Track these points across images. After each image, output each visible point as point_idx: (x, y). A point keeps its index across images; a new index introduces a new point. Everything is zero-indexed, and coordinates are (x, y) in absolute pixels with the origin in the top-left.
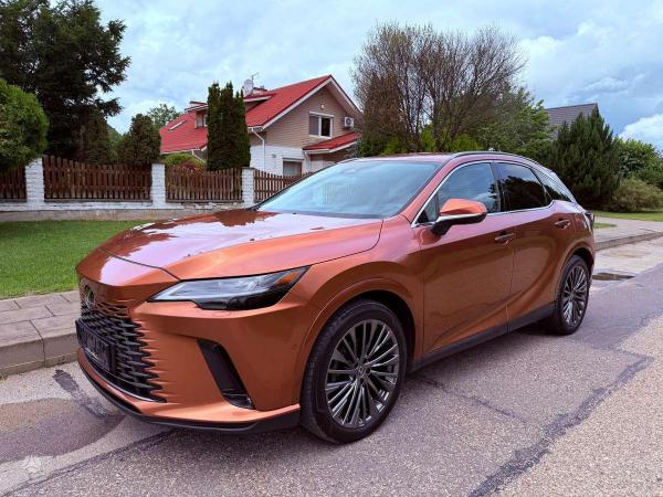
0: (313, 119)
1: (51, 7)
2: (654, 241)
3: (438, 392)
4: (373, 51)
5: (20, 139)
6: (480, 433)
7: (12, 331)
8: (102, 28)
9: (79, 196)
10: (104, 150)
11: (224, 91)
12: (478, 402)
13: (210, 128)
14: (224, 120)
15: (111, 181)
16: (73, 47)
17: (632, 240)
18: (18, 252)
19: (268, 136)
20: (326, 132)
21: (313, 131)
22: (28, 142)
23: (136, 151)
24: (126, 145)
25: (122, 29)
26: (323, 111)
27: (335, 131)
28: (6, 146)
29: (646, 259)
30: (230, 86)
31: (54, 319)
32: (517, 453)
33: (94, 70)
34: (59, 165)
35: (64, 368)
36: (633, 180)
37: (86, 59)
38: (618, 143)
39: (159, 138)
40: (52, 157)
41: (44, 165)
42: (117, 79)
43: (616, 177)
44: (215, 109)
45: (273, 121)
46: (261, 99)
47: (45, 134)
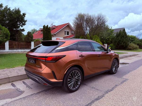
0: (65, 32)
1: (11, 10)
2: (135, 56)
3: (86, 86)
4: (77, 19)
5: (4, 37)
6: (92, 93)
7: (3, 76)
8: (21, 14)
9: (16, 48)
10: (21, 39)
11: (46, 27)
12: (93, 88)
13: (44, 34)
14: (46, 32)
15: (23, 45)
16: (15, 19)
17: (130, 56)
18: (4, 60)
19: (56, 35)
20: (68, 34)
21: (65, 34)
22: (6, 38)
23: (28, 39)
24: (26, 38)
25: (25, 14)
26: (67, 30)
27: (70, 34)
28: (1, 39)
29: (133, 60)
30: (48, 26)
31: (11, 73)
32: (98, 97)
33: (20, 23)
34: (12, 42)
35: (13, 83)
36: (132, 43)
37: (18, 21)
38: (128, 36)
39: (33, 36)
40: (11, 41)
41: (9, 42)
42: (24, 24)
43: (128, 43)
44: (45, 30)
45: (57, 32)
46: (54, 28)
47: (9, 36)
